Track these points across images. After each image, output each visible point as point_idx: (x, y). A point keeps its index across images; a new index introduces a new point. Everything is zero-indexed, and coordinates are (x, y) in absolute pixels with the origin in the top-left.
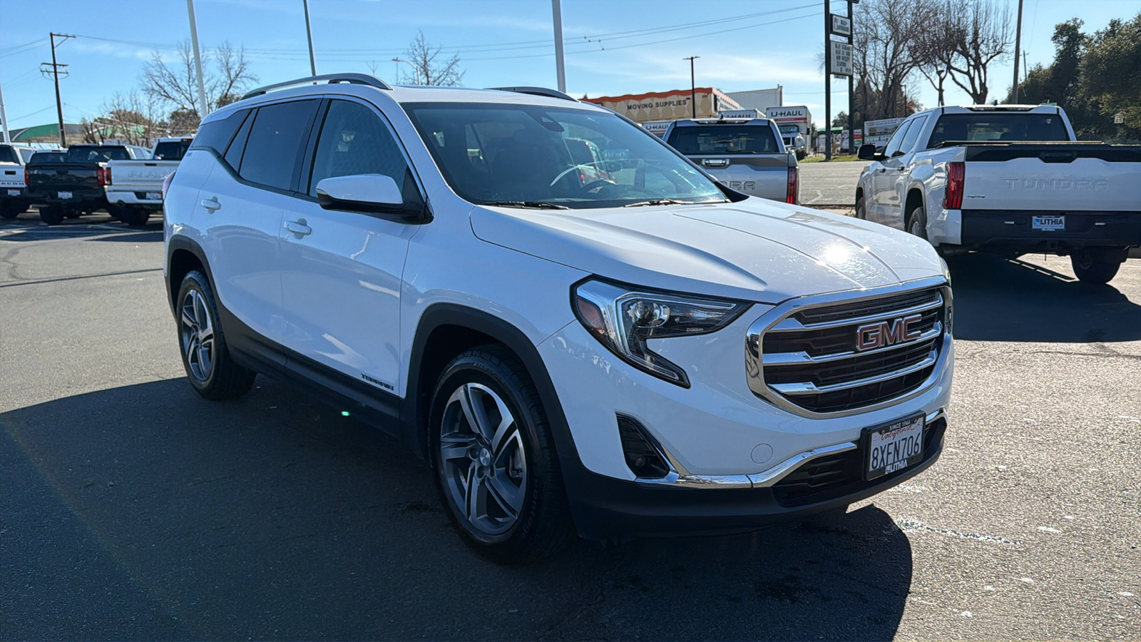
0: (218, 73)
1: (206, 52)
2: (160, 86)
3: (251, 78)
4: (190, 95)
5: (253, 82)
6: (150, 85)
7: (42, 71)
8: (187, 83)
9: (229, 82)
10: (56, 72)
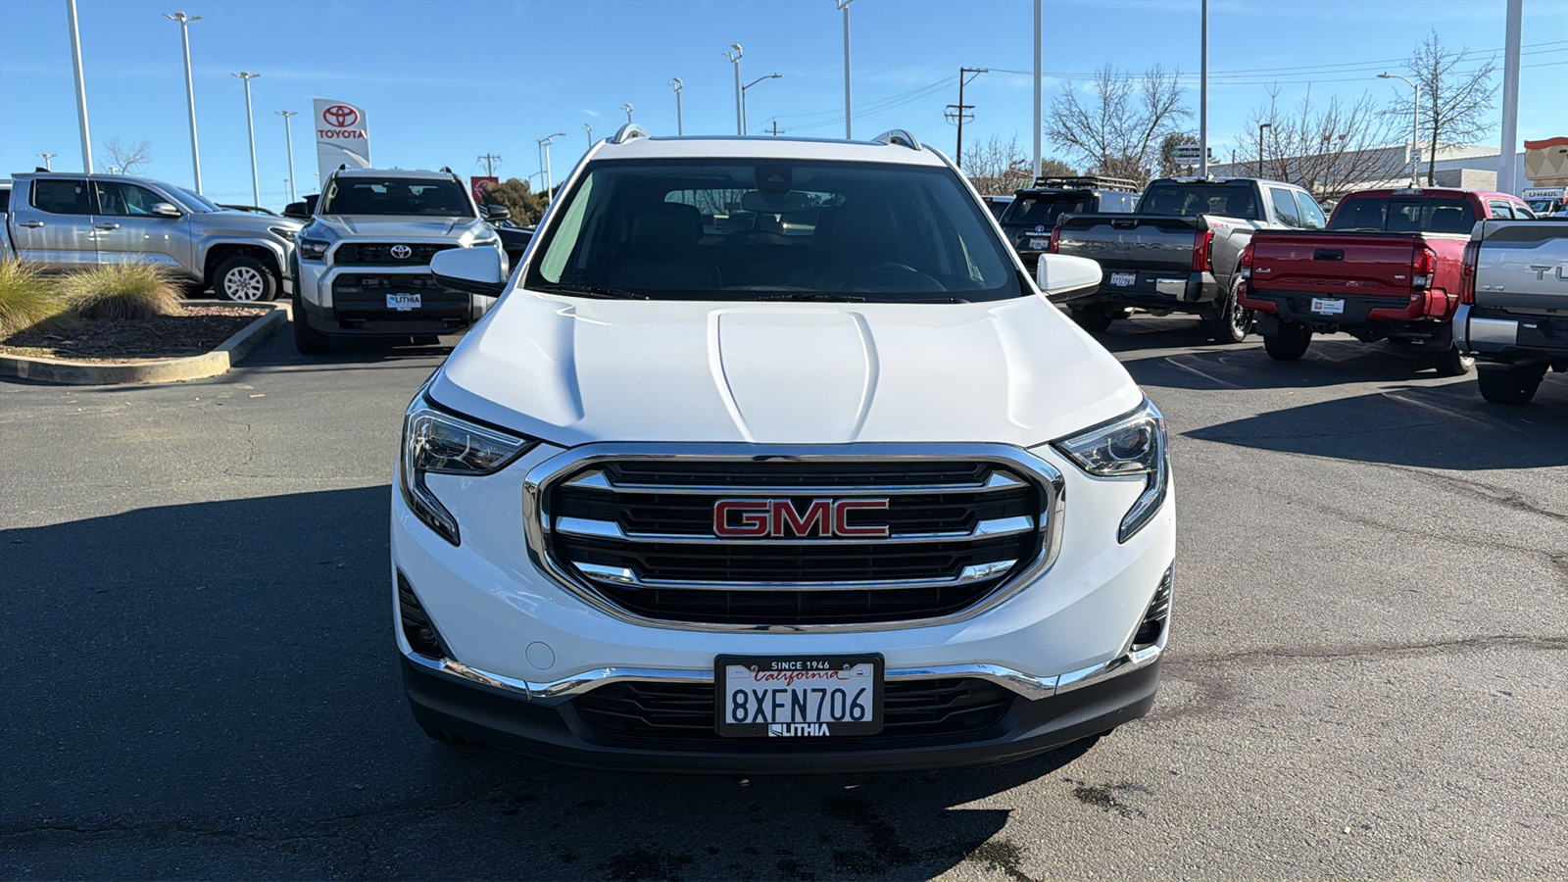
0: (1142, 108)
1: (1130, 80)
2: (1067, 127)
3: (1183, 113)
4: (1103, 137)
5: (1186, 118)
6: (1055, 128)
7: (946, 115)
8: (1100, 123)
9: (1154, 118)
10: (960, 116)
